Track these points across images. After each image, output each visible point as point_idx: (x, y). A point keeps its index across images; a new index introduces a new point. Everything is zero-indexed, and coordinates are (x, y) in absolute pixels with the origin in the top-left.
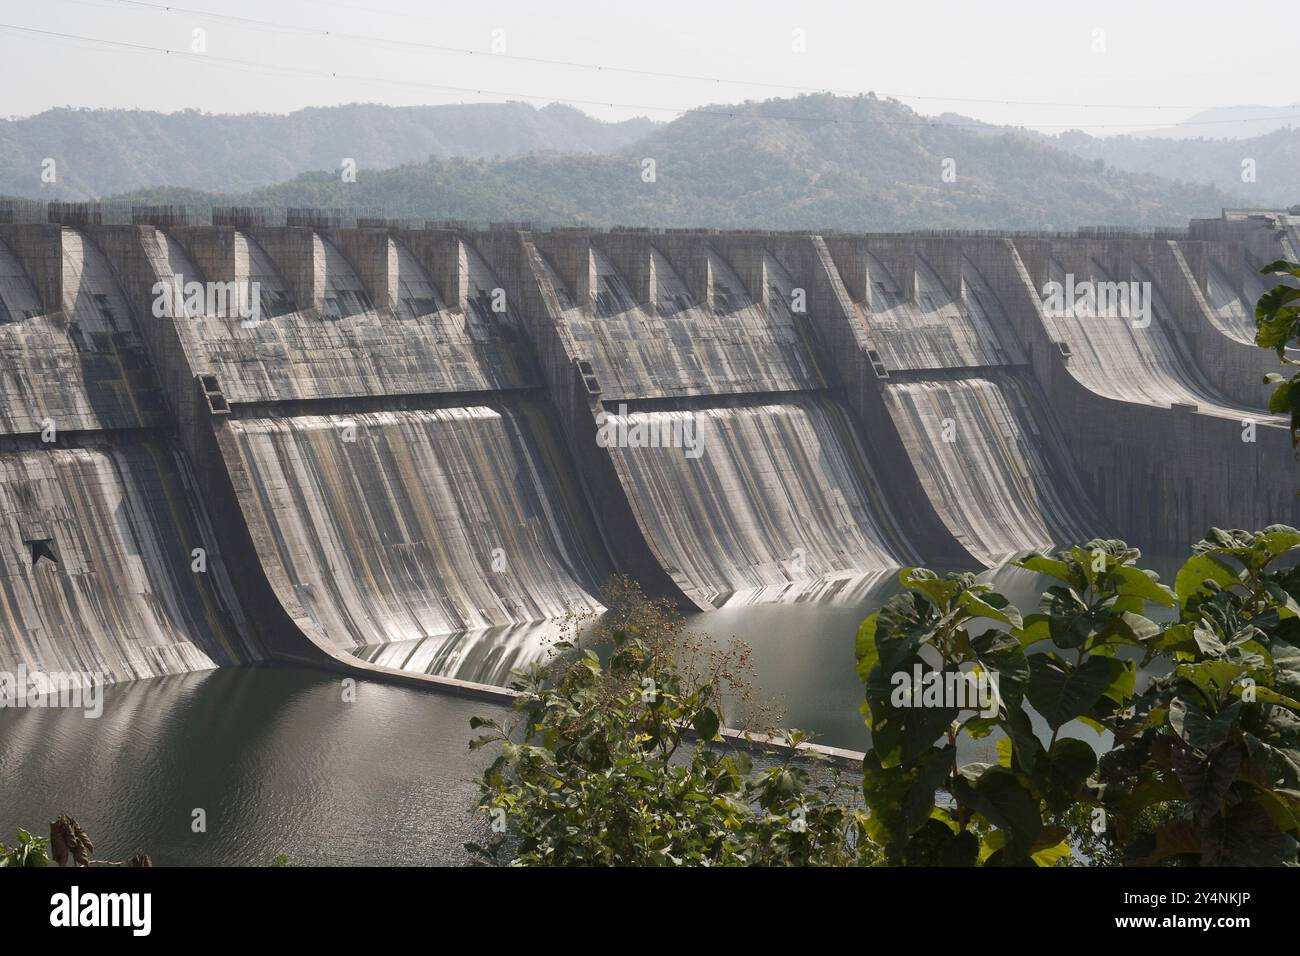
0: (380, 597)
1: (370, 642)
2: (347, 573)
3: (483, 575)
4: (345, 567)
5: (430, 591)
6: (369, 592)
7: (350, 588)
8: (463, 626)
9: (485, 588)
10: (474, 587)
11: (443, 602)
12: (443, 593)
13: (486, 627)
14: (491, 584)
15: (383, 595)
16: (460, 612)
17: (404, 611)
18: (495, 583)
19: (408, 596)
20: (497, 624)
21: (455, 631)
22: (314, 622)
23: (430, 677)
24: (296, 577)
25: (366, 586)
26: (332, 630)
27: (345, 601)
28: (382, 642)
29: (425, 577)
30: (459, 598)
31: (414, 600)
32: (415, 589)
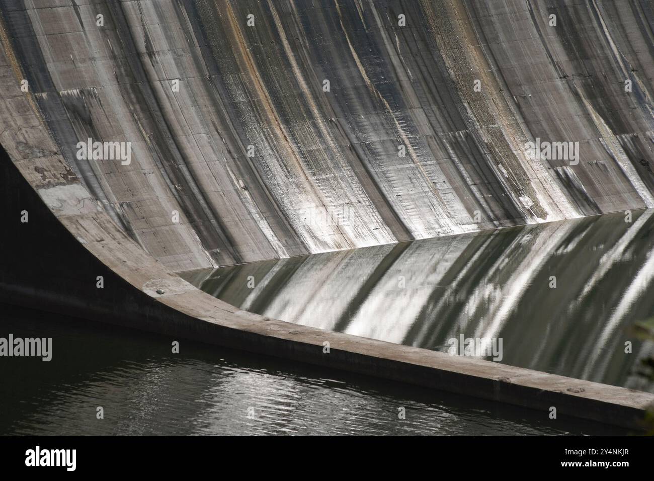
0: (279, 130)
1: (252, 255)
2: (187, 59)
3: (569, 70)
4: (181, 43)
5: (419, 116)
6: (249, 116)
7: (195, 102)
8: (512, 214)
9: (572, 107)
10: (542, 104)
11: (456, 145)
12: (456, 120)
13: (574, 215)
14: (591, 97)
15: (287, 122)
16: (502, 173)
17: (347, 172)
18: (603, 94)
19: (358, 126)
20: (608, 208)
21: (489, 227)
22: (96, 197)
23: (417, 355)
24: (44, 69)
25: (241, 98)
26: (145, 219)
27: (183, 139)
28: (284, 256)
29: (405, 76)
30: (499, 136)
31: (373, 138)
32: (378, 107)
